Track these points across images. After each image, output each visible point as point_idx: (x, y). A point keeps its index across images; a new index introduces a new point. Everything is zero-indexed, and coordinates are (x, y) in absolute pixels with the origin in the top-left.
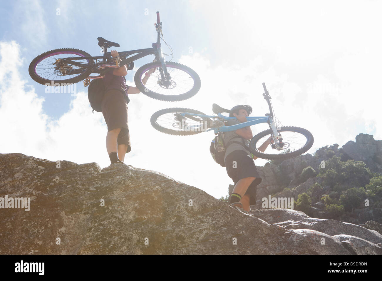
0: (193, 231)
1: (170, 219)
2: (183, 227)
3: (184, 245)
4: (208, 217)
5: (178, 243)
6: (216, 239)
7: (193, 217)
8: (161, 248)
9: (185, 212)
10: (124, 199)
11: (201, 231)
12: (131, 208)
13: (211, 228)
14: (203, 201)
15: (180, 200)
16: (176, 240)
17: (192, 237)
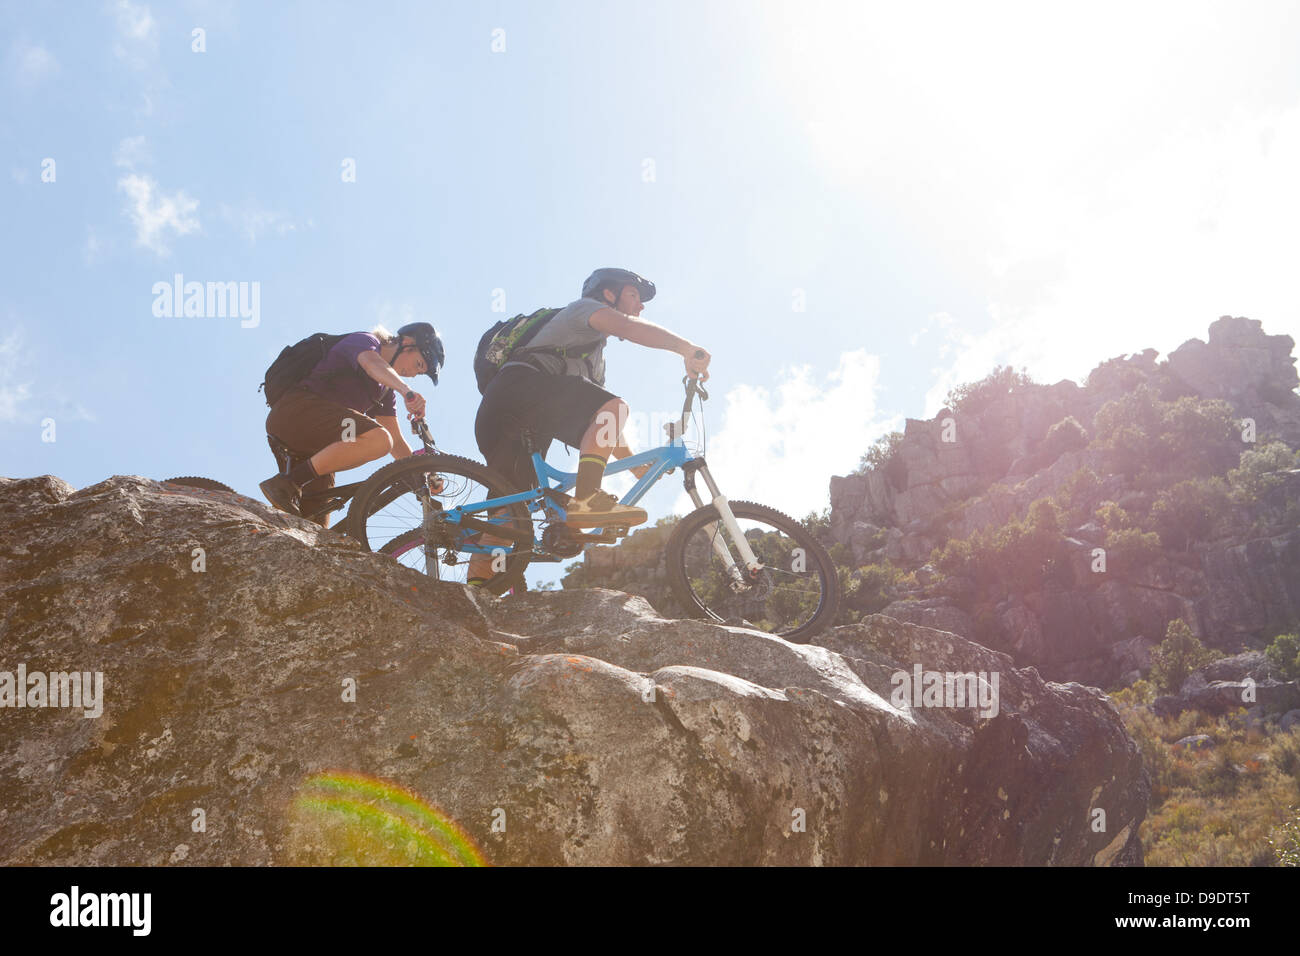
0: (261, 663)
1: (212, 630)
2: (236, 654)
3: (228, 701)
4: (314, 624)
5: (214, 696)
6: (316, 685)
7: (273, 623)
8: (171, 710)
9: (254, 611)
10: (95, 577)
11: (283, 663)
12: (106, 602)
13: (312, 655)
14: (306, 580)
15: (247, 579)
16: (209, 689)
17: (255, 679)
